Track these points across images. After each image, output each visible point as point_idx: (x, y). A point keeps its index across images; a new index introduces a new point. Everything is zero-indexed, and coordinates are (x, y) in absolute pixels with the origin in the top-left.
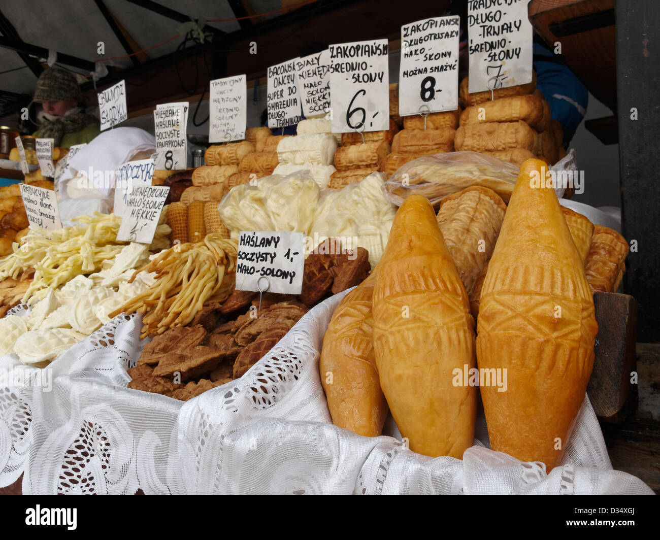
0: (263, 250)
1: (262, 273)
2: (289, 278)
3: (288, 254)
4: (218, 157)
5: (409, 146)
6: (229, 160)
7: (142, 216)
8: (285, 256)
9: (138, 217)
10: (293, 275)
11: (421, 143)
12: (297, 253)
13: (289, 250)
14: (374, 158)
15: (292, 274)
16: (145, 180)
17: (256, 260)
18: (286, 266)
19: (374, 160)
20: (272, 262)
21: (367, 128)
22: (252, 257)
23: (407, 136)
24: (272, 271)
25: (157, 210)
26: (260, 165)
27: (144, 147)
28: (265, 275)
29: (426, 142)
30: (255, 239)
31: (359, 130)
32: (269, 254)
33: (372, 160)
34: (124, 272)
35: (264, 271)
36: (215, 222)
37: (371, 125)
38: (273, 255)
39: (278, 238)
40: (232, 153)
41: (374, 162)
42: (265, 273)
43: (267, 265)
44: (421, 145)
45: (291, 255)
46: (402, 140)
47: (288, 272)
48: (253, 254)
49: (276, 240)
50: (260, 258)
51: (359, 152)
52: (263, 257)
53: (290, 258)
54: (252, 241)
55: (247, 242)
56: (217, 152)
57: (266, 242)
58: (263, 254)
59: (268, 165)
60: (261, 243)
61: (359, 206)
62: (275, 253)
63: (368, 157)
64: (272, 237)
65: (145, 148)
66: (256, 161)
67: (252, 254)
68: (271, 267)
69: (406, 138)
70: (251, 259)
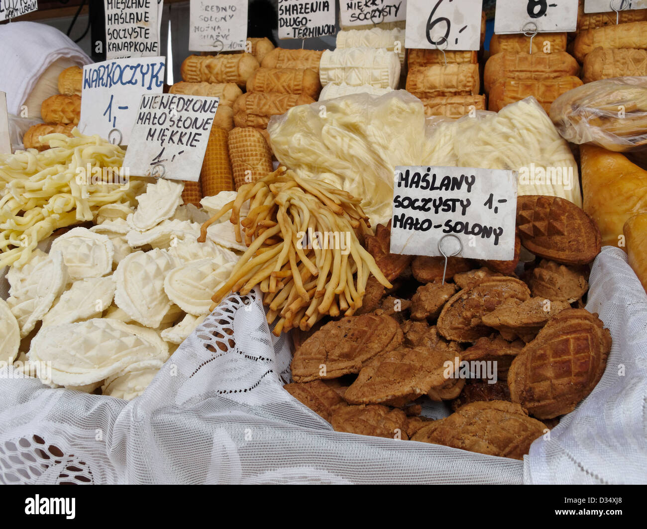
0: (446, 194)
1: (447, 228)
2: (493, 236)
3: (490, 202)
4: (207, 71)
5: (517, 71)
6: (224, 76)
7: (171, 139)
8: (485, 204)
9: (163, 141)
10: (499, 233)
11: (533, 69)
12: (504, 201)
13: (492, 195)
14: (468, 84)
15: (498, 231)
16: (149, 88)
17: (433, 209)
18: (487, 219)
19: (468, 86)
20: (464, 213)
21: (450, 45)
22: (425, 205)
23: (514, 58)
24: (465, 227)
25: (201, 131)
26: (285, 84)
27: (66, 51)
28: (453, 233)
29: (541, 68)
30: (430, 178)
31: (441, 47)
32: (458, 200)
33: (465, 86)
34: (158, 224)
35: (450, 226)
36: (252, 155)
37: (456, 42)
38: (465, 203)
39: (473, 177)
40: (230, 67)
41: (468, 89)
42: (453, 229)
43: (455, 217)
44: (535, 72)
45: (495, 204)
46: (508, 63)
47: (491, 228)
48: (426, 201)
49: (470, 180)
50: (442, 207)
51: (447, 75)
52: (448, 205)
53: (493, 207)
54: (424, 180)
55: (413, 182)
56: (204, 65)
57: (451, 183)
58: (447, 200)
59: (298, 85)
60: (442, 184)
61: (512, 140)
62: (468, 200)
63: (459, 82)
64: (462, 176)
65: (67, 53)
66: (278, 78)
67: (423, 200)
68: (464, 219)
69: (512, 61)
70: (422, 208)
